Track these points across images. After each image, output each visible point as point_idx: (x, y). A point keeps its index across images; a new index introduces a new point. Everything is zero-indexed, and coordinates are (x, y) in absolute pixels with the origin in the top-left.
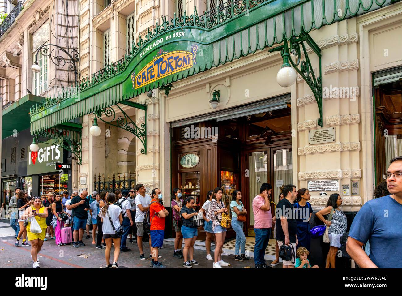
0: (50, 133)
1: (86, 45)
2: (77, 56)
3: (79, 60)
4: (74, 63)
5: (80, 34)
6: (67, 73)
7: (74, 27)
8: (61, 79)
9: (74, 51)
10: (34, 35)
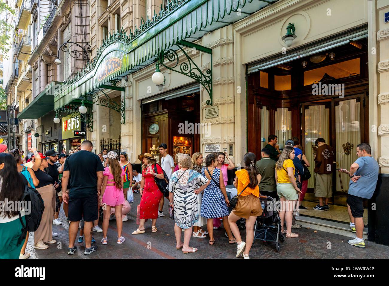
0: (69, 110)
1: (94, 40)
2: (89, 48)
3: (91, 51)
4: (87, 54)
5: (91, 31)
6: (82, 62)
7: (86, 26)
8: (78, 67)
9: (87, 45)
10: (64, 32)
